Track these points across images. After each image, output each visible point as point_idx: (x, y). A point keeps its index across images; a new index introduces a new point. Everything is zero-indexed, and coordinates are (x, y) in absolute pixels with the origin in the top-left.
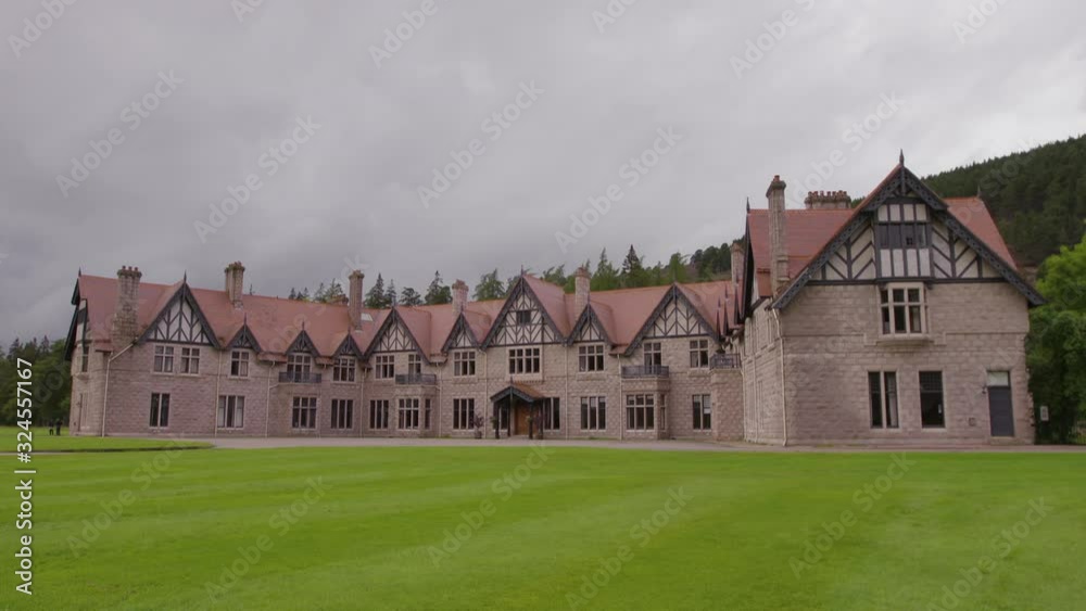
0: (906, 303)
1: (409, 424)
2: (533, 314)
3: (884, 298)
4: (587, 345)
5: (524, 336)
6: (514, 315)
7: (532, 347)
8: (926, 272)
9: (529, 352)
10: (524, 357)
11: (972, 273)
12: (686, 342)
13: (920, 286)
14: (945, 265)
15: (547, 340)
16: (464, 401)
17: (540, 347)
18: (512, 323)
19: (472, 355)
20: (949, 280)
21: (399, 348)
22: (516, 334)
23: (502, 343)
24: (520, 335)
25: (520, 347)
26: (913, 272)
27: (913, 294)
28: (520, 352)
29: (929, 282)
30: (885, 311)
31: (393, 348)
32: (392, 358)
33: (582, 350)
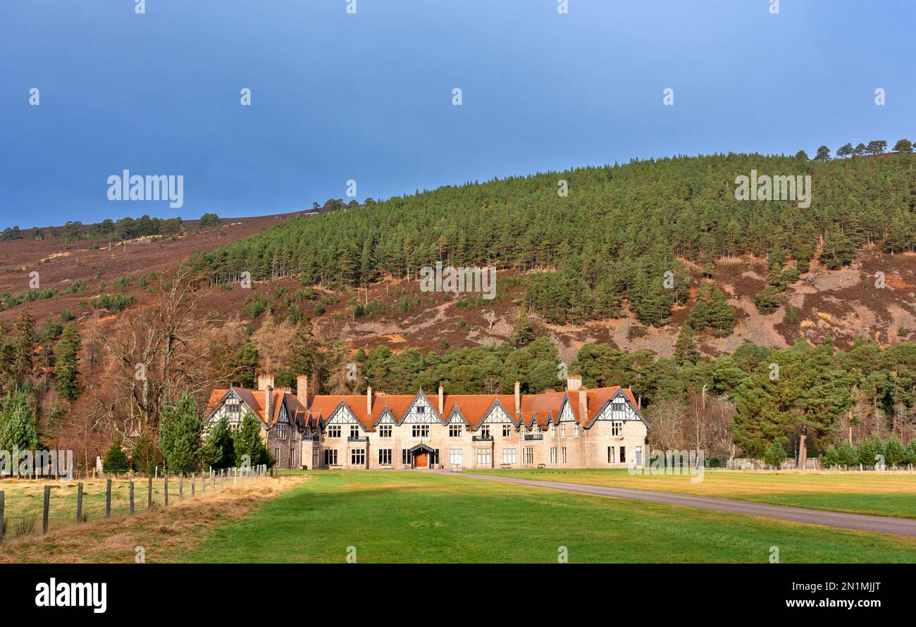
0: (619, 427)
1: (358, 462)
2: (426, 408)
3: (613, 426)
4: (453, 425)
5: (421, 419)
6: (416, 408)
7: (425, 425)
8: (624, 419)
9: (423, 427)
10: (421, 429)
11: (634, 418)
12: (501, 425)
13: (622, 422)
14: (628, 416)
15: (433, 421)
16: (385, 451)
17: (430, 425)
18: (414, 412)
19: (390, 427)
20: (629, 420)
21: (345, 422)
22: (417, 418)
23: (409, 421)
24: (419, 419)
25: (418, 425)
26: (621, 419)
27: (620, 424)
28: (418, 427)
29: (625, 421)
30: (613, 429)
31: (341, 422)
32: (339, 427)
33: (451, 427)
